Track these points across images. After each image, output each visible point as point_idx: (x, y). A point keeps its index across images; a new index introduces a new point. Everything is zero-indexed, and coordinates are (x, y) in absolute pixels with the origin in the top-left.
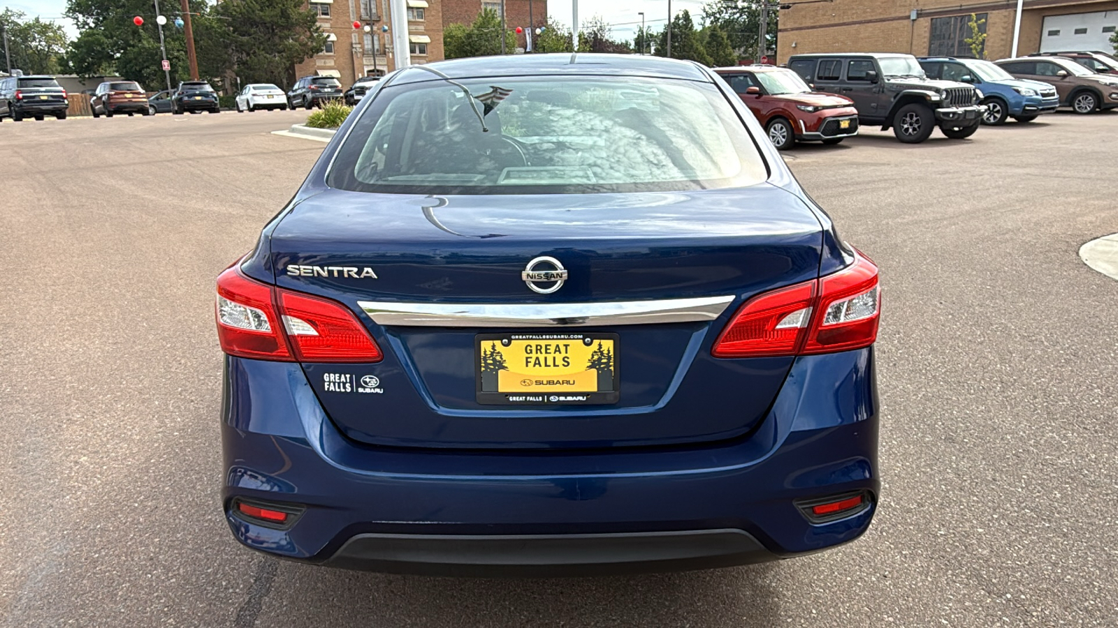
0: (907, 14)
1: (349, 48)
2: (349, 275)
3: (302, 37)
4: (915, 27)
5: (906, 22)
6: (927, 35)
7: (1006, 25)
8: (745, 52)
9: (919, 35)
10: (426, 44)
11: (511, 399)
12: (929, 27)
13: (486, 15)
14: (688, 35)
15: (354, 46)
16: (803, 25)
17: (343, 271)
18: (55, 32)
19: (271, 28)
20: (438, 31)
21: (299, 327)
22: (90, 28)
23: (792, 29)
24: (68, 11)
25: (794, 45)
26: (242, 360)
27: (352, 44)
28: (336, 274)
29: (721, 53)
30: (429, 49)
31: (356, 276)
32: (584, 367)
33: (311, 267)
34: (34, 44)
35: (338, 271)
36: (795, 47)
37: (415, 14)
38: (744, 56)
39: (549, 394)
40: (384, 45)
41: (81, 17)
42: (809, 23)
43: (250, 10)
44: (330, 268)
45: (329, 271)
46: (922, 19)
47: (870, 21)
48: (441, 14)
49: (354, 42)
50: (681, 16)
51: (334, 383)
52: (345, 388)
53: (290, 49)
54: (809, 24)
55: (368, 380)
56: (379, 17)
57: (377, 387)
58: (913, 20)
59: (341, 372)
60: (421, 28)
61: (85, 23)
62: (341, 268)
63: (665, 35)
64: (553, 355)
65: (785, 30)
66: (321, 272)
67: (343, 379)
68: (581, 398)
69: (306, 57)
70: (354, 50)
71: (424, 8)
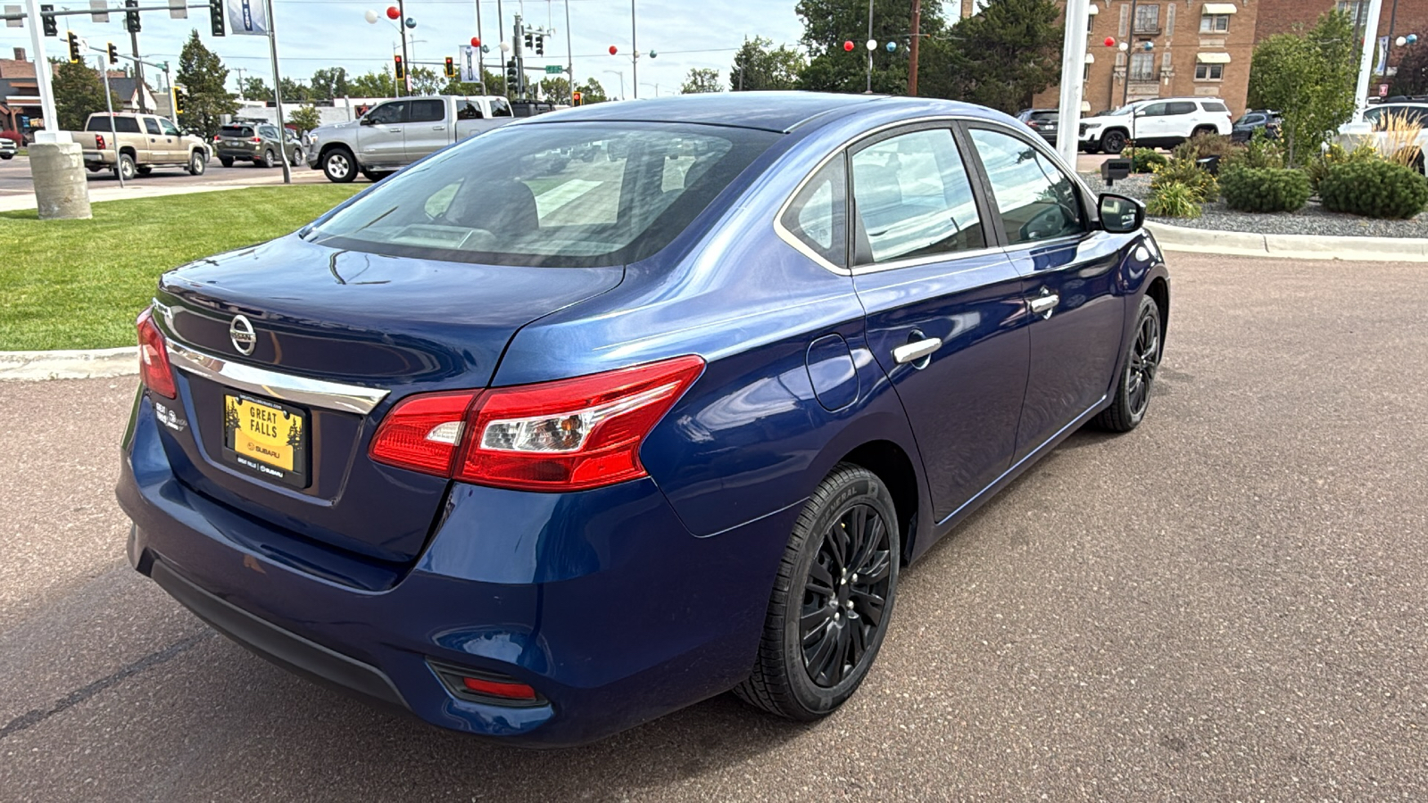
1: (1109, 72)
3: (1048, 60)
10: (1223, 64)
11: (240, 460)
13: (1332, 19)
15: (1117, 69)
18: (796, 61)
19: (1010, 50)
20: (1246, 45)
22: (822, 55)
24: (804, 38)
27: (1114, 67)
30: (1226, 72)
32: (285, 442)
34: (775, 74)
37: (1215, 23)
40: (1160, 67)
41: (815, 44)
43: (990, 29)
48: (1254, 22)
49: (1117, 64)
53: (1028, 76)
56: (1160, 30)
60: (1220, 43)
61: (818, 50)
64: (266, 422)
68: (278, 474)
69: (1048, 85)
70: (1115, 75)
71: (1229, 15)
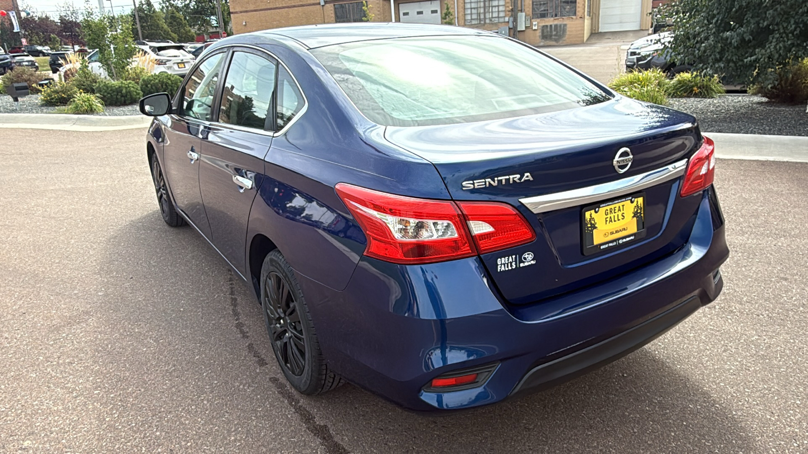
0: (318, 2)
2: (513, 180)
4: (325, 11)
5: (318, 6)
6: (333, 15)
7: (379, 9)
8: (199, 29)
9: (328, 16)
11: (602, 247)
12: (333, 10)
14: (152, 17)
16: (248, 9)
17: (509, 179)
21: (479, 228)
23: (241, 12)
25: (244, 24)
26: (407, 266)
28: (504, 181)
29: (182, 30)
31: (518, 181)
32: (631, 218)
33: (484, 180)
35: (506, 179)
36: (245, 25)
38: (198, 32)
39: (619, 239)
42: (252, 7)
44: (500, 178)
45: (498, 181)
46: (327, 5)
47: (294, 6)
50: (144, 3)
51: (504, 264)
52: (511, 266)
54: (252, 9)
55: (526, 256)
57: (532, 260)
58: (323, 6)
59: (508, 255)
62: (507, 177)
63: (133, 16)
64: (617, 213)
65: (236, 13)
66: (492, 182)
67: (510, 260)
68: (632, 238)
